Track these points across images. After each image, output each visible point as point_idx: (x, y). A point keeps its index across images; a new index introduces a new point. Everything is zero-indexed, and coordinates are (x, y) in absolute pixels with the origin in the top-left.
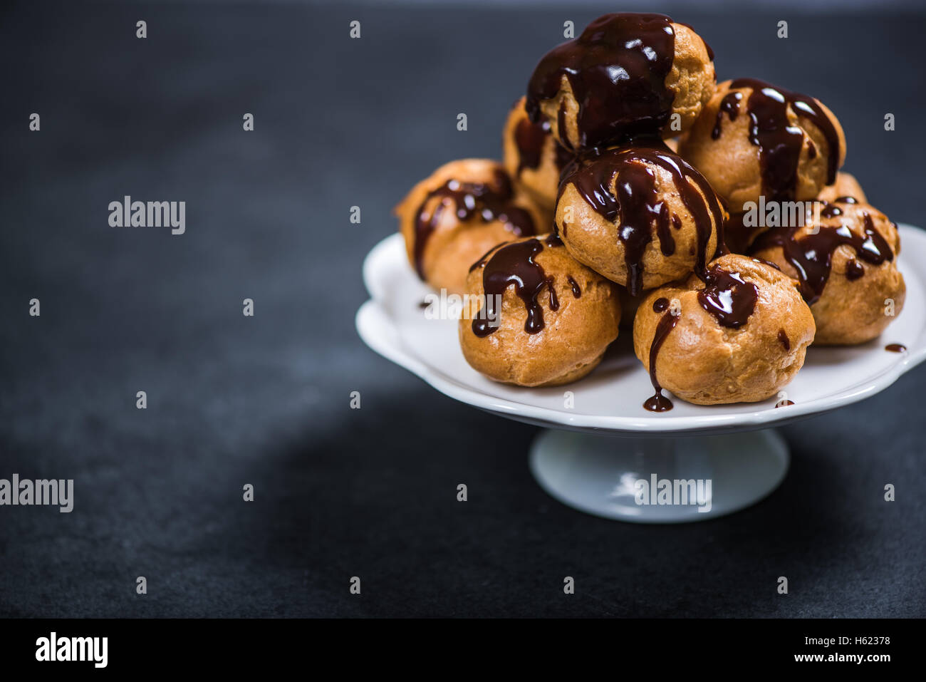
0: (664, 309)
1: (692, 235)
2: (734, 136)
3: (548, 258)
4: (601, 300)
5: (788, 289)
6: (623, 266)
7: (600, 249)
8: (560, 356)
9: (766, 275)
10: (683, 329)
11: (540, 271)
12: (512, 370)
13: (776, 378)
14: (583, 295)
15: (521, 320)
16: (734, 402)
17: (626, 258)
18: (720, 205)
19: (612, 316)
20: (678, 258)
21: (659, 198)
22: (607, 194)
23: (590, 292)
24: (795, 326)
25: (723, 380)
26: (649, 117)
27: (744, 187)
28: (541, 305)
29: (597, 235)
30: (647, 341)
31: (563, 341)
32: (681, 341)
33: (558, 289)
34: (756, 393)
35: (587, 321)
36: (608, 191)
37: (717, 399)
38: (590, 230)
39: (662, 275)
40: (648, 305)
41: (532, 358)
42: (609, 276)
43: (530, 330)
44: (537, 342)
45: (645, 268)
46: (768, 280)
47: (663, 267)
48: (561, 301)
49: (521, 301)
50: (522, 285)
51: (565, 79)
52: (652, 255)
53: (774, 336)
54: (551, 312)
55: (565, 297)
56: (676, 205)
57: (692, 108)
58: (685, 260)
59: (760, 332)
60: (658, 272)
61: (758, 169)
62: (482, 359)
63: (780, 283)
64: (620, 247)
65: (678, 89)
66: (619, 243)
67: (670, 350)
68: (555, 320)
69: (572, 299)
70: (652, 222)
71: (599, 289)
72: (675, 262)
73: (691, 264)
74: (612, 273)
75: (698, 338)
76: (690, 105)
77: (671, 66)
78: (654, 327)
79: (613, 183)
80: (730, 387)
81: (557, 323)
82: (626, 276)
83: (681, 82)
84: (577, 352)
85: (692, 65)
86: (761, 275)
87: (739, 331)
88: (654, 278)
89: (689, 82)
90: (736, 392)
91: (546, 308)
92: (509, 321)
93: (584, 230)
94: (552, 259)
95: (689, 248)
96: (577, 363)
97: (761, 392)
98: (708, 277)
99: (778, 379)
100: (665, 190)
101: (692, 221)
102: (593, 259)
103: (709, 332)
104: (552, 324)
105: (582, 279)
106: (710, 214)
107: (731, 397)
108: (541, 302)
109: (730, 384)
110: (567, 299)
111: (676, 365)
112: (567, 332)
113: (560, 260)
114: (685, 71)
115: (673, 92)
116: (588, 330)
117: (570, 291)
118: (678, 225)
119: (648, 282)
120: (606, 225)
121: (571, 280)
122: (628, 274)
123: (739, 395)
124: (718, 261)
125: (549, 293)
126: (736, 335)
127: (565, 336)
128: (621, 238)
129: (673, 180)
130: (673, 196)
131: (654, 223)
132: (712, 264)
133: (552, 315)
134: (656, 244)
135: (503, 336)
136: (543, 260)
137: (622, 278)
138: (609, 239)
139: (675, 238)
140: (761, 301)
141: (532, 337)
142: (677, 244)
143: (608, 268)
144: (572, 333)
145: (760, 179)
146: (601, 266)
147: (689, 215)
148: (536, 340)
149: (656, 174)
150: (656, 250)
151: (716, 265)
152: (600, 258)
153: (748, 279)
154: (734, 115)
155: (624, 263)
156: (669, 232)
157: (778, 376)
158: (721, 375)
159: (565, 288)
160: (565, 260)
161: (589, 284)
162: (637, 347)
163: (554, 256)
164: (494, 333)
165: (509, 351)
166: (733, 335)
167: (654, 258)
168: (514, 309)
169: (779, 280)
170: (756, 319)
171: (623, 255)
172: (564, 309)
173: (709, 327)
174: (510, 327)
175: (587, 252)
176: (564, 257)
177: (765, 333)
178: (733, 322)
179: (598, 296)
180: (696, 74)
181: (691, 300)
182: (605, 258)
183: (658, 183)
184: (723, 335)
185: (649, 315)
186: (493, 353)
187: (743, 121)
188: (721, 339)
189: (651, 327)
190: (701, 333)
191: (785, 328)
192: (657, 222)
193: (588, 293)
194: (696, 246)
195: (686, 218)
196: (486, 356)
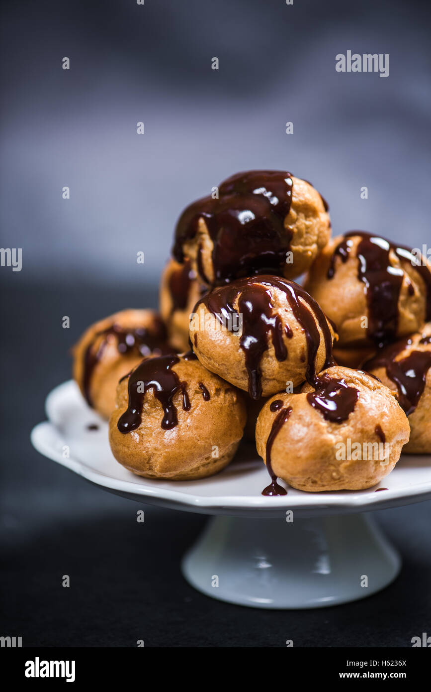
0: (279, 408)
1: (302, 344)
2: (345, 275)
3: (183, 368)
4: (227, 404)
5: (387, 396)
6: (244, 372)
7: (224, 356)
8: (191, 449)
9: (367, 383)
10: (294, 422)
11: (176, 378)
12: (151, 462)
13: (374, 468)
14: (212, 399)
15: (158, 419)
16: (338, 489)
17: (247, 364)
18: (329, 325)
19: (237, 418)
20: (290, 363)
21: (274, 312)
22: (230, 309)
23: (218, 397)
24: (390, 423)
25: (328, 467)
26: (272, 252)
27: (354, 317)
28: (176, 406)
29: (221, 344)
30: (265, 436)
31: (193, 436)
32: (292, 433)
33: (191, 393)
34: (357, 481)
35: (214, 419)
36: (232, 307)
37: (323, 486)
38: (216, 339)
39: (278, 381)
40: (267, 407)
41: (167, 450)
42: (233, 381)
43: (165, 427)
44: (171, 437)
45: (263, 374)
46: (369, 387)
47: (278, 373)
48: (193, 403)
49: (159, 402)
50: (160, 388)
51: (202, 221)
52: (269, 361)
53: (371, 430)
54: (184, 412)
55: (197, 401)
56: (289, 319)
57: (308, 248)
58: (297, 367)
59: (359, 426)
60: (274, 377)
61: (365, 301)
62: (125, 452)
63: (379, 390)
64: (241, 354)
65: (296, 230)
66: (241, 350)
67: (282, 441)
68: (187, 418)
69: (202, 402)
70: (268, 332)
71: (227, 396)
72: (289, 368)
73: (303, 371)
74: (236, 378)
75: (305, 429)
76: (305, 245)
77: (289, 209)
78: (270, 425)
79: (237, 301)
80: (334, 474)
81: (189, 421)
82: (247, 381)
83: (298, 223)
84: (205, 446)
85: (308, 210)
86: (363, 383)
87: (342, 425)
88: (271, 383)
89: (306, 225)
90: (339, 479)
91: (179, 408)
92: (149, 420)
93: (211, 340)
94: (186, 368)
95: (300, 355)
96: (206, 456)
97: (361, 480)
98: (317, 383)
99: (376, 470)
100: (279, 306)
101: (303, 332)
102: (219, 365)
103: (316, 425)
104: (184, 422)
105: (212, 386)
106: (320, 330)
107: (335, 483)
108: (176, 403)
109: (334, 471)
110: (197, 402)
111: (287, 454)
112: (197, 428)
113: (193, 369)
114: (302, 215)
115: (291, 233)
116: (215, 427)
117: (201, 395)
118: (290, 335)
119: (267, 387)
120: (230, 335)
121: (202, 385)
122: (249, 379)
123: (342, 482)
124: (326, 371)
125: (182, 396)
126: (339, 428)
127: (195, 432)
128: (242, 346)
129: (287, 298)
130: (286, 311)
131: (270, 333)
132: (321, 374)
133: (185, 414)
134: (272, 351)
135: (143, 433)
136: (179, 369)
137: (243, 383)
138: (231, 347)
139: (288, 346)
140: (361, 401)
141: (168, 432)
142: (289, 351)
143: (232, 373)
144: (201, 429)
145: (366, 311)
146: (226, 372)
147: (300, 327)
148: (171, 435)
149: (273, 293)
150: (271, 357)
151: (325, 374)
152: (225, 365)
153: (351, 385)
154: (345, 259)
155: (245, 369)
156: (282, 340)
157: (376, 467)
158: (326, 462)
159: (197, 392)
160: (197, 370)
161: (218, 391)
162: (258, 444)
163: (188, 367)
164: (135, 430)
165: (148, 444)
166: (336, 429)
167: (271, 364)
168: (153, 410)
169: (379, 388)
170: (356, 416)
171: (243, 361)
172: (195, 409)
173: (315, 421)
174: (149, 425)
175: (214, 359)
176: (197, 368)
177: (363, 427)
178: (337, 418)
179: (225, 401)
180: (311, 218)
181: (301, 399)
182: (228, 364)
183: (274, 300)
184: (327, 428)
185: (267, 414)
186: (135, 446)
187: (353, 263)
188: (325, 431)
189: (268, 425)
190: (308, 426)
191: (381, 425)
192: (272, 332)
193: (216, 397)
194: (306, 354)
195: (297, 329)
196: (129, 449)
